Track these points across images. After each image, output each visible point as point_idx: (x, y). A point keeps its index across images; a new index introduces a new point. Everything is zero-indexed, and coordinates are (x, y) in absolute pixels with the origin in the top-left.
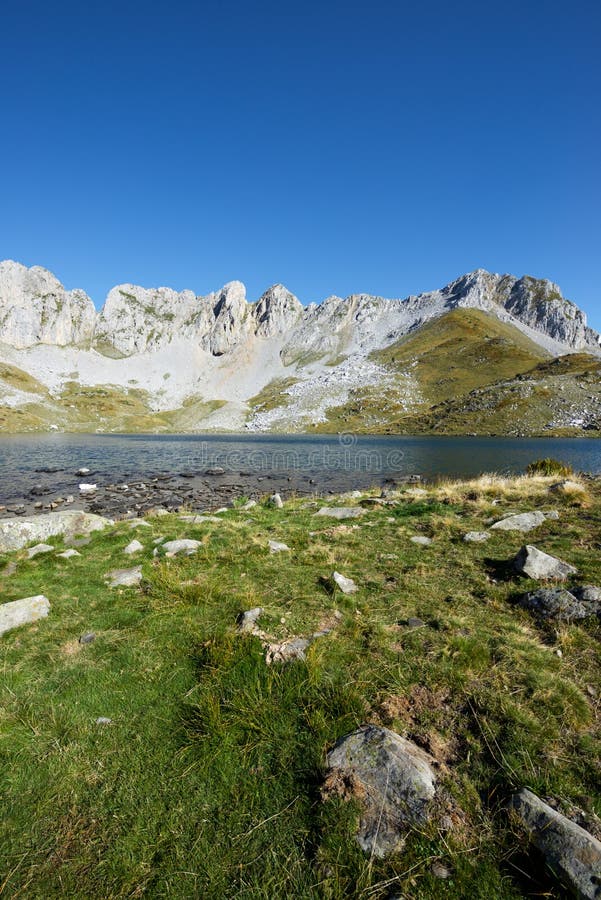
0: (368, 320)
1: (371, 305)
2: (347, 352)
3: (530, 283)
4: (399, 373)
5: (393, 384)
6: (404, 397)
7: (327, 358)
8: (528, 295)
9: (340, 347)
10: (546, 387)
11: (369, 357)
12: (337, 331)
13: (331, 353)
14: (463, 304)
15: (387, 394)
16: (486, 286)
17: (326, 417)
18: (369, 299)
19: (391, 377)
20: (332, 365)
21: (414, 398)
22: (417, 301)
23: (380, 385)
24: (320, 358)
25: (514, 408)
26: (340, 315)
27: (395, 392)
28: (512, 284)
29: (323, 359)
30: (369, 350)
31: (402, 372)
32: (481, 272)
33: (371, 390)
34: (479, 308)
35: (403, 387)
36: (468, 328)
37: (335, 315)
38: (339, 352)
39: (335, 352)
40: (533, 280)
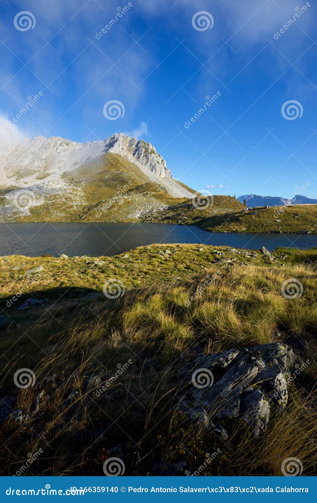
0: (62, 154)
1: (64, 144)
2: (50, 171)
3: (143, 144)
4: (75, 187)
5: (71, 194)
6: (75, 201)
7: (37, 174)
8: (142, 150)
9: (46, 168)
10: (130, 199)
11: (63, 176)
12: (43, 157)
13: (40, 171)
14: (112, 151)
15: (66, 199)
16: (124, 142)
17: (30, 212)
18: (62, 140)
19: (70, 190)
20: (41, 179)
21: (81, 201)
22: (91, 145)
23: (64, 194)
24: (32, 174)
25: (116, 209)
26: (45, 148)
27: (70, 198)
28: (136, 143)
29: (34, 175)
30: (62, 171)
31: (77, 187)
32: (122, 134)
33: (58, 197)
34: (119, 154)
35: (76, 195)
36: (113, 164)
37: (41, 148)
38: (44, 171)
39: (42, 171)
40: (144, 143)
